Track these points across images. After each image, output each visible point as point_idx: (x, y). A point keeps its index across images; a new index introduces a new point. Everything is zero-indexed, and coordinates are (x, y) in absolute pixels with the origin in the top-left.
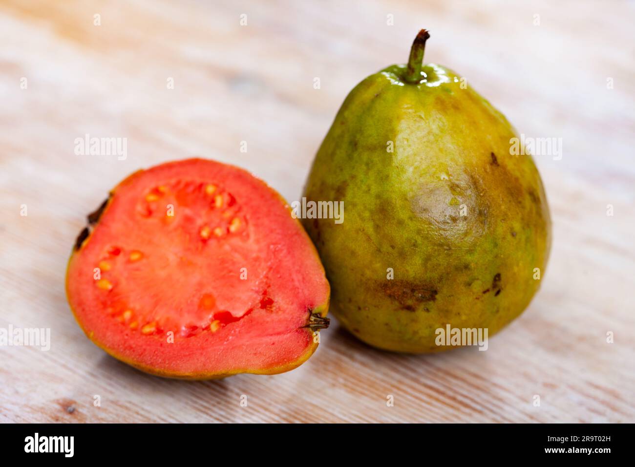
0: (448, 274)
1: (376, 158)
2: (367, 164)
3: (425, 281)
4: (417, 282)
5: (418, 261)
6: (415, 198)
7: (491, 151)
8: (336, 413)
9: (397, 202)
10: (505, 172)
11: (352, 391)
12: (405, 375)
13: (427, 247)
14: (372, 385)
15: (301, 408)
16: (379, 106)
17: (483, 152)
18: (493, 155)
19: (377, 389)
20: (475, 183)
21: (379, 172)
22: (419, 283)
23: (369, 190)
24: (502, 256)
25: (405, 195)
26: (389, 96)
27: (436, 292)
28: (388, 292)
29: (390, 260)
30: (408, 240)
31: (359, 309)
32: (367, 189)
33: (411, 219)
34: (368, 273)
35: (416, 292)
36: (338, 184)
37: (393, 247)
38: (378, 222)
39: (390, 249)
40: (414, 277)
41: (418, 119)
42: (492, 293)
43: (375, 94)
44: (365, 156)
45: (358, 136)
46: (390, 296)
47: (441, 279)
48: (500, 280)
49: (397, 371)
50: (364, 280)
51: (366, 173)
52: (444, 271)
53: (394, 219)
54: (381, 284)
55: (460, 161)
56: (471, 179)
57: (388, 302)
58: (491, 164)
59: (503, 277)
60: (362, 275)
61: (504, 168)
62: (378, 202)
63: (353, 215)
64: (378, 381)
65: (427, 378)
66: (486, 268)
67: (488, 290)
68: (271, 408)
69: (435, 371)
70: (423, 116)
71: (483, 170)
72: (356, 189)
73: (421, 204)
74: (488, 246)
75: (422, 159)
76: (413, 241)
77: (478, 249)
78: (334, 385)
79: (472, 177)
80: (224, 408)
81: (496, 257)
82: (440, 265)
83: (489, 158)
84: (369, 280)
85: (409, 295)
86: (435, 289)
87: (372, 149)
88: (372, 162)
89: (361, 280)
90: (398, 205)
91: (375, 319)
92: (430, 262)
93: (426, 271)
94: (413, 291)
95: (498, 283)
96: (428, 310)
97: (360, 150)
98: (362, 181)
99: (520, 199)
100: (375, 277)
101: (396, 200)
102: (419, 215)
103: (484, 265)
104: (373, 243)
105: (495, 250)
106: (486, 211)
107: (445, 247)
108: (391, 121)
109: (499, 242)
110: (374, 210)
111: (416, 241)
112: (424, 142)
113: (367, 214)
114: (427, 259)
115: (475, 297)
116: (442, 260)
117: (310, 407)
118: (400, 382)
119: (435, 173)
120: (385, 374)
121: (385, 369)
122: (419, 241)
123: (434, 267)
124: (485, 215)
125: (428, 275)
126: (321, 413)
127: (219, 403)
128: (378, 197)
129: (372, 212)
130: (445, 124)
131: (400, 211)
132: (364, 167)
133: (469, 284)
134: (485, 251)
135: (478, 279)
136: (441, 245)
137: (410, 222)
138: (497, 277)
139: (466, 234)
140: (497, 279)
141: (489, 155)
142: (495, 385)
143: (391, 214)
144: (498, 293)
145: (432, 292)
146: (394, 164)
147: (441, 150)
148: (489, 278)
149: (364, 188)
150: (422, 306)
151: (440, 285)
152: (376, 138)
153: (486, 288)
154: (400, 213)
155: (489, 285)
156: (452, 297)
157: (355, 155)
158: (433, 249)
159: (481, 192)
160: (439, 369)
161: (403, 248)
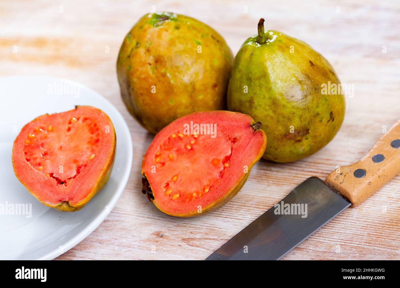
0: (311, 120)
1: (262, 82)
2: (259, 86)
3: (303, 127)
4: (299, 128)
5: (297, 119)
6: (286, 93)
7: (309, 60)
8: (275, 197)
9: (279, 98)
10: (318, 67)
11: (278, 185)
12: (297, 170)
13: (299, 112)
14: (285, 179)
15: (260, 200)
16: (255, 59)
17: (306, 62)
18: (310, 62)
19: (288, 180)
20: (308, 77)
21: (266, 87)
22: (300, 129)
23: (265, 97)
24: (330, 104)
25: (281, 94)
26: (257, 53)
27: (308, 130)
28: (288, 137)
29: (284, 124)
30: (290, 112)
31: (276, 149)
32: (263, 97)
33: (288, 103)
34: (276, 132)
35: (300, 133)
36: (249, 99)
37: (284, 117)
38: (274, 109)
39: (284, 119)
40: (297, 127)
41: (274, 58)
42: (331, 121)
43: (250, 54)
44: (257, 83)
45: (250, 75)
46: (289, 139)
47: (309, 124)
48: (332, 114)
49: (293, 170)
50: (275, 136)
51: (261, 90)
52: (309, 120)
53: (281, 105)
54: (284, 135)
55: (299, 70)
56: (306, 76)
57: (289, 141)
58: (312, 66)
59: (333, 112)
60: (274, 134)
61: (317, 65)
62: (271, 100)
63: (261, 110)
64: (287, 177)
65: (307, 168)
66: (326, 112)
67: (329, 121)
68: (247, 205)
69: (310, 164)
70: (275, 56)
71: (309, 70)
72: (258, 99)
73: (290, 94)
74: (323, 102)
75: (282, 75)
76: (292, 112)
77: (320, 104)
78: (269, 185)
79: (306, 75)
80: (226, 212)
81: (328, 105)
82: (307, 118)
83: (309, 64)
84: (278, 135)
85: (297, 136)
86: (308, 129)
87: (259, 78)
88: (261, 84)
89: (274, 137)
90: (280, 99)
91: (284, 151)
92: (302, 118)
93: (302, 122)
94: (298, 133)
95: (332, 116)
96: (307, 139)
97: (254, 81)
98: (260, 94)
99: (328, 76)
100: (280, 133)
101: (278, 97)
102: (291, 100)
103: (325, 110)
104: (275, 119)
105: (327, 103)
106: (317, 87)
107: (307, 109)
108: (263, 64)
109: (328, 98)
110: (270, 104)
111: (294, 112)
112: (281, 67)
113: (267, 108)
114: (301, 117)
115: (325, 125)
116: (307, 115)
117: (263, 199)
118: (297, 174)
119: (290, 79)
120: (289, 173)
121: (288, 171)
122: (295, 111)
123: (304, 119)
124: (317, 89)
125: (303, 123)
126: (269, 199)
127: (223, 210)
128: (270, 98)
129: (269, 106)
130: (286, 56)
131: (282, 101)
132: (258, 88)
133: (321, 121)
134: (323, 104)
135: (324, 117)
136: (304, 109)
137: (288, 105)
138: (331, 113)
139: (313, 100)
140: (331, 114)
141: (309, 62)
142: (338, 161)
143: (278, 104)
144: (333, 120)
145: (307, 130)
146: (271, 82)
147: (289, 68)
148: (328, 115)
149: (262, 96)
150: (304, 138)
151: (309, 126)
152: (259, 73)
153: (328, 120)
154: (282, 102)
155: (329, 118)
156: (316, 129)
157: (252, 84)
158: (301, 112)
159: (313, 80)
160: (311, 162)
161: (289, 117)
